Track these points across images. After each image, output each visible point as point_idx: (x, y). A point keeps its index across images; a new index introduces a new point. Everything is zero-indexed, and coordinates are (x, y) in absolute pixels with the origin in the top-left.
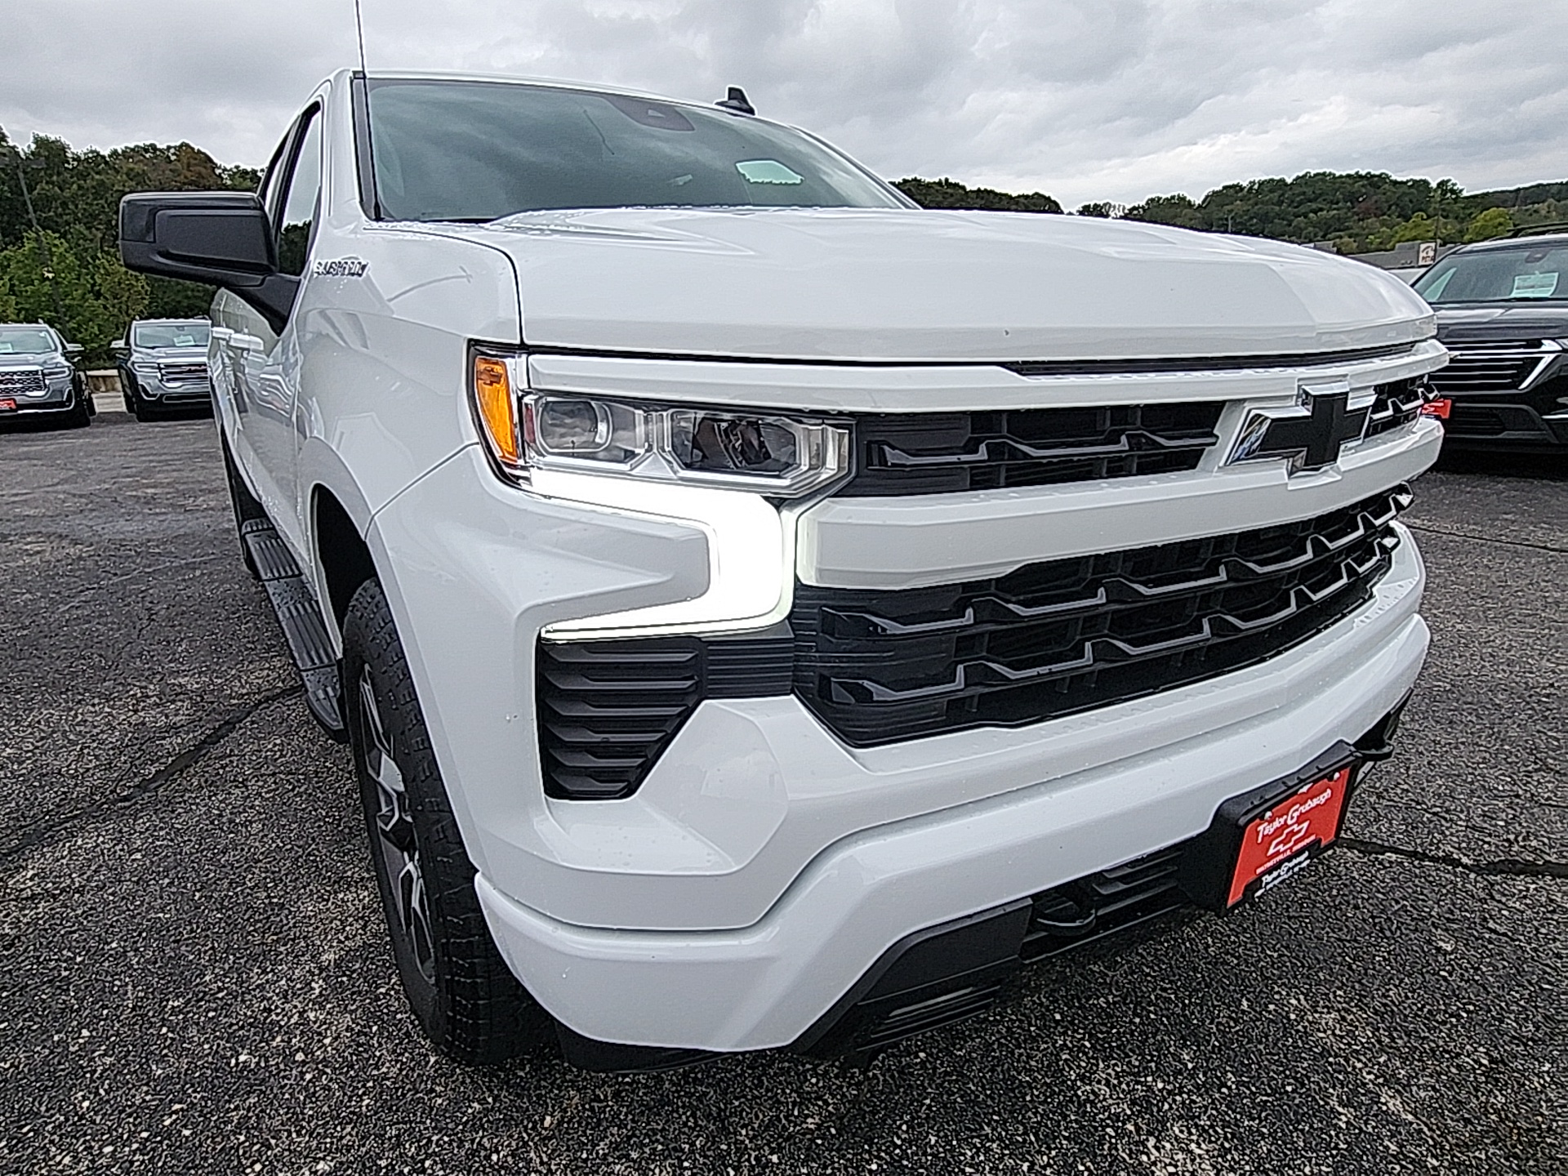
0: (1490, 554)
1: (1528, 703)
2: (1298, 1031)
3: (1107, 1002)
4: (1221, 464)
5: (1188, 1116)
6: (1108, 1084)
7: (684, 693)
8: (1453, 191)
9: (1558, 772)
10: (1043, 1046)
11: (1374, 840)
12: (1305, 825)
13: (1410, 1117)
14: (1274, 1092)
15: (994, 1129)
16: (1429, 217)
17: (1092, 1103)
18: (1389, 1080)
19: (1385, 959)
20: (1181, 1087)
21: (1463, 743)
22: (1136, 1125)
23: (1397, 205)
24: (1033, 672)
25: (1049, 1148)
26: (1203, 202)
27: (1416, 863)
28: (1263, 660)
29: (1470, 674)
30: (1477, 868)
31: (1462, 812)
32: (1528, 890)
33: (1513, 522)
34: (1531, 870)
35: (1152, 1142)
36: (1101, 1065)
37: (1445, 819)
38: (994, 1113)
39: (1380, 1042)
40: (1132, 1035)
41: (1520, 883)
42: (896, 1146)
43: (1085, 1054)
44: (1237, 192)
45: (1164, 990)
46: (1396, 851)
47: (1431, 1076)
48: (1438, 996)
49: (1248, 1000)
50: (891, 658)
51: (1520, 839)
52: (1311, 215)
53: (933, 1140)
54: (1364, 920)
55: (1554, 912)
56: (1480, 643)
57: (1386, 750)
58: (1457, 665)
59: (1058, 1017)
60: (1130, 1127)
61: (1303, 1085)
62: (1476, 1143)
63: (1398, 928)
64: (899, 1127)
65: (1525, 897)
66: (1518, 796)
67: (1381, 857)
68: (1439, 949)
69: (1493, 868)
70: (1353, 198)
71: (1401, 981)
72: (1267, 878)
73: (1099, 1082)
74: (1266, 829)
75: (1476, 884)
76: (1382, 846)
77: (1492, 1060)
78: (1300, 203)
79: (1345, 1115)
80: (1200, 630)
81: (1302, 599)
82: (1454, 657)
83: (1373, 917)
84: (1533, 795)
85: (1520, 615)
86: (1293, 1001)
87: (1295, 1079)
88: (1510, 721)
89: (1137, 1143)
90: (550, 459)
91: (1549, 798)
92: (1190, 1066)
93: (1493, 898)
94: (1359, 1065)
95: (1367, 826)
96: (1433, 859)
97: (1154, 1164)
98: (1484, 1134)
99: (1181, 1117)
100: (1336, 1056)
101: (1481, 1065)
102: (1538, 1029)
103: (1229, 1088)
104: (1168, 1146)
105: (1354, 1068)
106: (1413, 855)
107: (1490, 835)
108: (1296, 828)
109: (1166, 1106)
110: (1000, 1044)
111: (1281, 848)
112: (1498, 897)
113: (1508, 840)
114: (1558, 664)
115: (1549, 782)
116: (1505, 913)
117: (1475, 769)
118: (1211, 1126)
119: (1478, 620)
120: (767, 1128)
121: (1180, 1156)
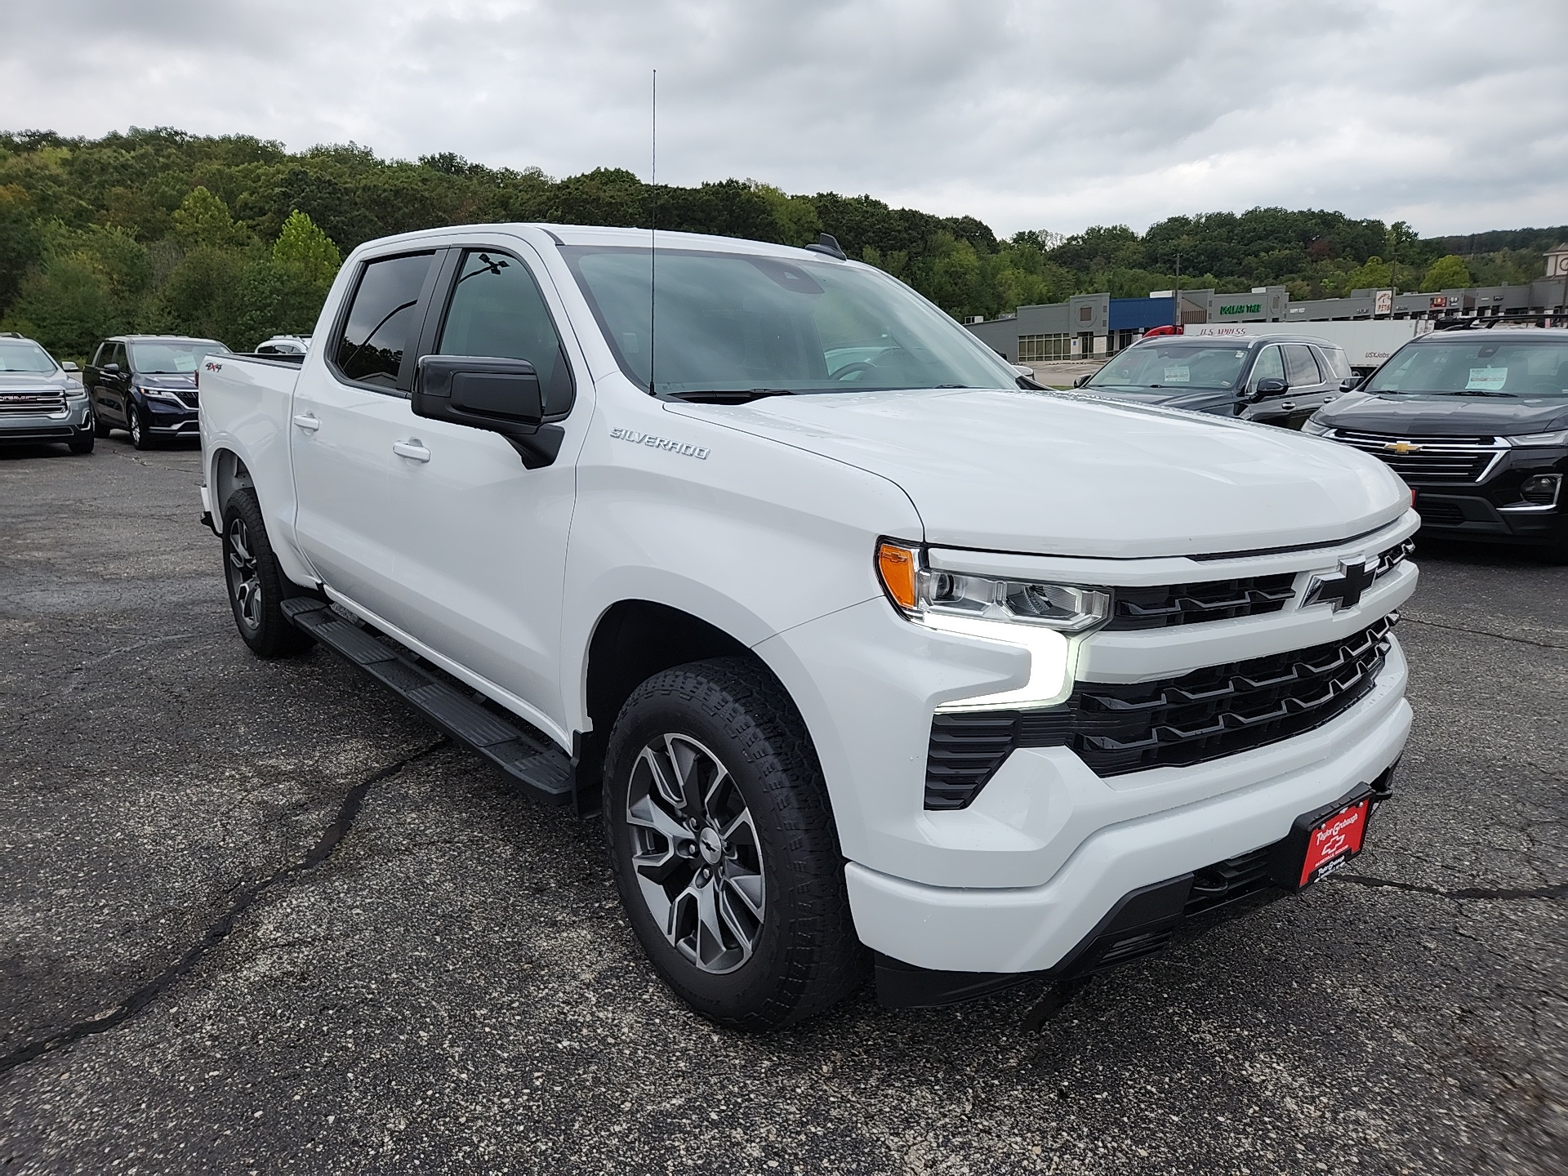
0: (1454, 642)
1: (1486, 773)
2: (1334, 999)
3: (1198, 986)
4: (1297, 607)
5: (1268, 1049)
6: (1210, 1032)
7: (1005, 744)
8: (1408, 234)
9: (1508, 825)
10: (1160, 1013)
11: (1374, 877)
12: (1343, 836)
13: (1412, 1044)
14: (1323, 1034)
15: (1139, 1061)
16: (1384, 261)
17: (1202, 1044)
18: (1398, 1025)
19: (1389, 954)
20: (1260, 1033)
21: (1437, 805)
22: (1234, 1055)
23: (1352, 247)
24: (1193, 733)
25: (1181, 1070)
26: (1148, 235)
27: (1407, 892)
28: (1314, 728)
29: (1440, 749)
30: (1450, 895)
31: (1438, 855)
32: (1486, 908)
33: (1474, 611)
34: (1488, 895)
35: (1247, 1064)
36: (1203, 1023)
37: (1426, 861)
38: (1137, 1051)
39: (1389, 1003)
40: (1220, 1004)
41: (1481, 903)
42: (1077, 1073)
43: (1190, 1016)
44: (1183, 226)
45: (1237, 977)
46: (1391, 884)
47: (1424, 1021)
48: (1426, 975)
49: (1296, 982)
50: (1118, 724)
51: (1481, 873)
52: (1263, 254)
53: (1101, 1068)
54: (1372, 931)
55: (1503, 922)
56: (1447, 723)
57: (1388, 792)
58: (1430, 742)
59: (1166, 996)
60: (1230, 1057)
61: (1341, 1029)
62: (1454, 1055)
63: (1397, 935)
64: (1075, 1062)
65: (1484, 913)
66: (1478, 843)
67: (1380, 888)
68: (1425, 947)
69: (1462, 894)
70: (1305, 237)
71: (1401, 967)
72: (1321, 871)
73: (1204, 1032)
74: (1321, 836)
75: (1450, 905)
76: (1381, 881)
77: (1463, 1010)
78: (1250, 241)
79: (1370, 1045)
80: (1280, 708)
81: (1336, 688)
82: (1427, 735)
83: (1378, 928)
84: (1490, 842)
85: (1480, 699)
86: (1328, 982)
87: (1336, 1027)
88: (1472, 787)
89: (1237, 1065)
90: (934, 607)
91: (1502, 845)
92: (1264, 1021)
93: (1461, 914)
94: (1377, 1017)
95: (1368, 866)
96: (1419, 889)
97: (1252, 1075)
98: (1459, 1050)
99: (1263, 1050)
100: (1361, 1013)
101: (1456, 1014)
102: (1492, 992)
103: (1293, 1033)
104: (1258, 1066)
105: (1374, 1019)
106: (1403, 886)
107: (1459, 872)
108: (1337, 838)
109: (1253, 1044)
110: (1129, 1013)
111: (1330, 851)
112: (1465, 913)
113: (1472, 875)
114: (1510, 741)
115: (1502, 833)
116: (1471, 923)
117: (1447, 824)
118: (1285, 1054)
119: (1446, 703)
120: (983, 1066)
121: (1267, 1070)
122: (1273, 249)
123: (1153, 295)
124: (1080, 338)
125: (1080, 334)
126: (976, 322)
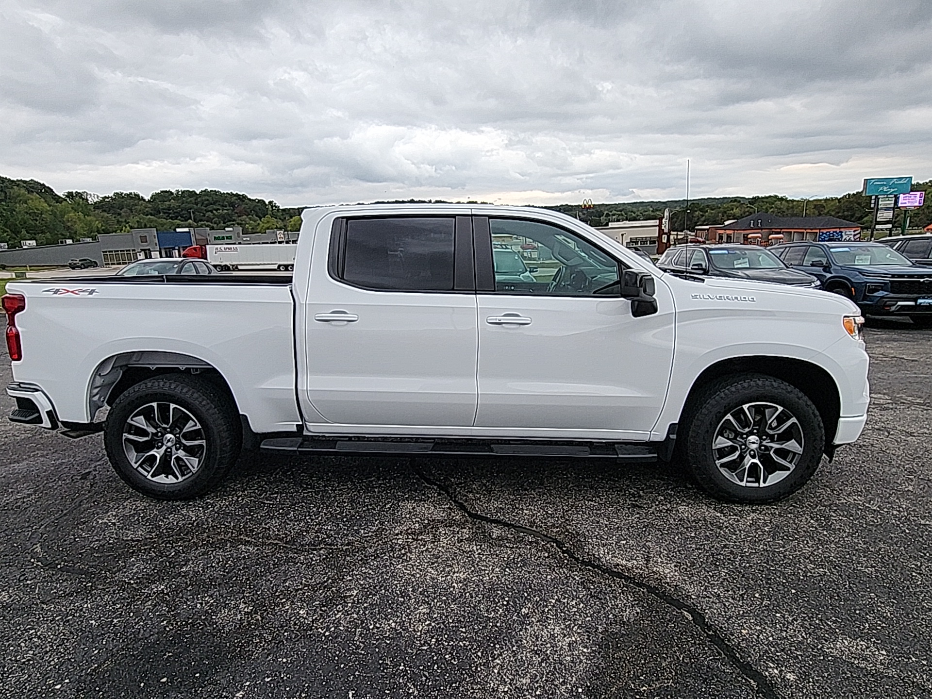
8: (276, 206)
23: (254, 211)
26: (151, 199)
52: (214, 212)
70: (232, 205)
78: (207, 205)
122: (219, 209)
123: (178, 230)
124: (143, 252)
125: (142, 250)
126: (68, 243)
